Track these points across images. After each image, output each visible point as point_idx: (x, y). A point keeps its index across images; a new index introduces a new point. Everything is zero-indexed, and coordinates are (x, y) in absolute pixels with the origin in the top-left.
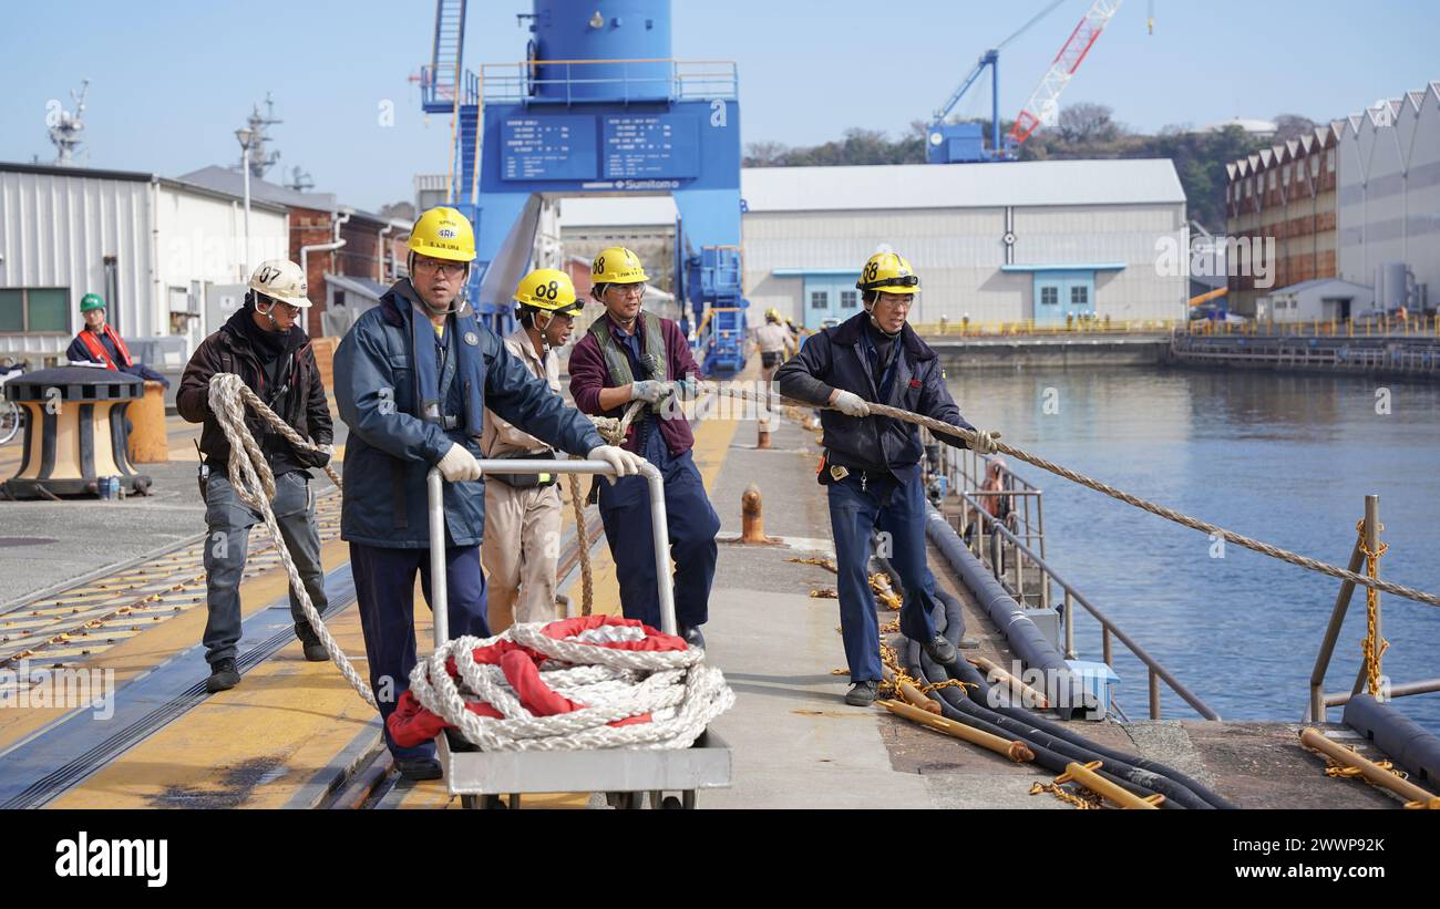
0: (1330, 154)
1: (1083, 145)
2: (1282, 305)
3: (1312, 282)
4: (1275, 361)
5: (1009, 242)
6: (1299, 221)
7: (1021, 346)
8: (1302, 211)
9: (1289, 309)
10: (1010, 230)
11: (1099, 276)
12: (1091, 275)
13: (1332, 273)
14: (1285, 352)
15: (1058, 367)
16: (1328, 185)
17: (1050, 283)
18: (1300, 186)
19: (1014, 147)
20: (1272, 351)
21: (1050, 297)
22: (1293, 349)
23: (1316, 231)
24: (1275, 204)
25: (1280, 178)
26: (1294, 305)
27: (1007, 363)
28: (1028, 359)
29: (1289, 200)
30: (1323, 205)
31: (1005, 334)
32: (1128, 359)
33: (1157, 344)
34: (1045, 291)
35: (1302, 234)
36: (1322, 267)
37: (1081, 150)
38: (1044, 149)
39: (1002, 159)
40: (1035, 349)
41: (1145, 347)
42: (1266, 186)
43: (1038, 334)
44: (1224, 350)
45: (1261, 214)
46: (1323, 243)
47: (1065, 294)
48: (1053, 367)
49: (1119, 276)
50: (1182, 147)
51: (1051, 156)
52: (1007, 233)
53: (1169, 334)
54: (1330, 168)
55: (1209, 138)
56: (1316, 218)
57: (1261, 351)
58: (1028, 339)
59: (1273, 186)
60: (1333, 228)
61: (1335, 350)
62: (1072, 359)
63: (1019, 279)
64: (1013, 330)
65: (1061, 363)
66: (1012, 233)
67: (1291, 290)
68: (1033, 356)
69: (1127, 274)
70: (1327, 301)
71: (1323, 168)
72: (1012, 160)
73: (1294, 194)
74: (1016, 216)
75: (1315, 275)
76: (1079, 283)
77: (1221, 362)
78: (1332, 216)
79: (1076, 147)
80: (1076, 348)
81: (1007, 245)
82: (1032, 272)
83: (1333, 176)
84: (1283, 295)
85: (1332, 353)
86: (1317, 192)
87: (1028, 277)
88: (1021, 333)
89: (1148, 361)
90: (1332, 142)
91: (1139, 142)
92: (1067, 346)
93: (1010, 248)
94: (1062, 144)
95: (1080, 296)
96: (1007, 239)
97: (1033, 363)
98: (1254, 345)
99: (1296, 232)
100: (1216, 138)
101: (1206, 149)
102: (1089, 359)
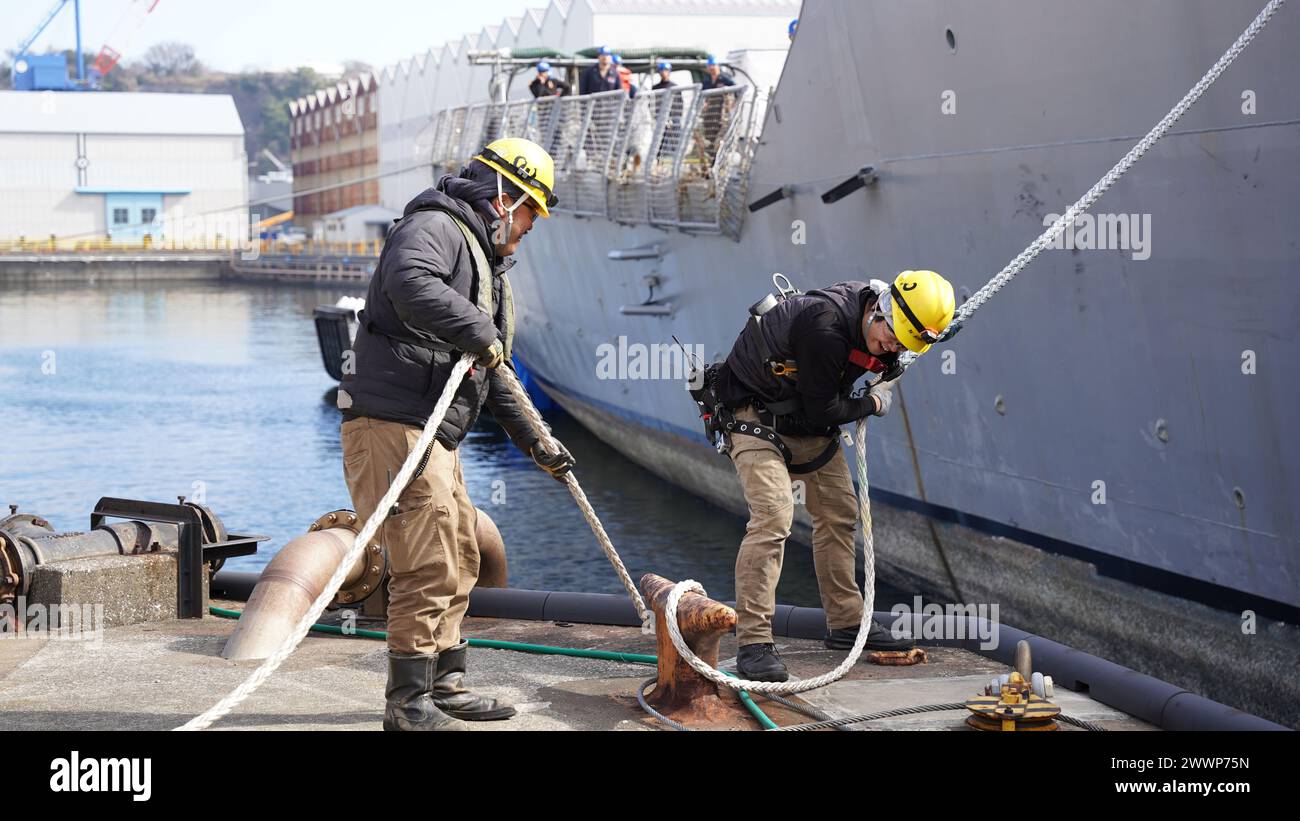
0: (373, 98)
1: (171, 79)
2: (332, 228)
3: (361, 207)
4: (314, 276)
5: (82, 166)
6: (350, 155)
7: (94, 262)
8: (350, 146)
9: (338, 231)
10: (82, 153)
11: (168, 200)
12: (159, 197)
13: (375, 200)
14: (323, 268)
15: (129, 281)
16: (372, 124)
17: (121, 204)
18: (350, 124)
19: (98, 78)
20: (313, 268)
21: (121, 216)
22: (329, 267)
23: (363, 164)
24: (330, 139)
25: (333, 116)
26: (342, 227)
27: (79, 277)
28: (101, 273)
29: (342, 136)
30: (368, 141)
31: (79, 250)
32: (193, 274)
33: (218, 262)
34: (117, 211)
35: (352, 165)
36: (368, 194)
37: (169, 83)
38: (134, 81)
39: (86, 88)
40: (106, 264)
41: (209, 264)
42: (322, 123)
43: (109, 251)
44: (273, 267)
45: (319, 147)
46: (369, 173)
47: (135, 216)
48: (124, 281)
49: (184, 200)
50: (261, 85)
51: (141, 87)
52: (79, 157)
53: (229, 252)
54: (373, 109)
55: (284, 79)
56: (363, 152)
57: (303, 267)
58: (100, 254)
59: (328, 123)
60: (376, 161)
61: (362, 267)
62: (141, 274)
63: (93, 200)
64: (87, 246)
65: (131, 277)
66: (85, 157)
67: (339, 214)
68: (105, 271)
69: (191, 199)
70: (369, 225)
71: (367, 109)
72: (95, 90)
73: (345, 130)
74: (88, 144)
75: (362, 202)
76: (148, 204)
77: (271, 277)
78: (374, 151)
79: (165, 80)
80: (144, 264)
81: (80, 169)
82: (105, 194)
83: (375, 116)
84: (333, 219)
85: (359, 270)
86: (363, 129)
87: (101, 199)
88: (94, 249)
89: (211, 276)
90: (373, 87)
91: (221, 78)
92: (137, 262)
93: (83, 172)
94: (151, 77)
95: (148, 216)
96: (80, 162)
97: (106, 277)
98: (298, 262)
99: (347, 163)
100: (291, 78)
101: (282, 88)
102: (157, 274)
